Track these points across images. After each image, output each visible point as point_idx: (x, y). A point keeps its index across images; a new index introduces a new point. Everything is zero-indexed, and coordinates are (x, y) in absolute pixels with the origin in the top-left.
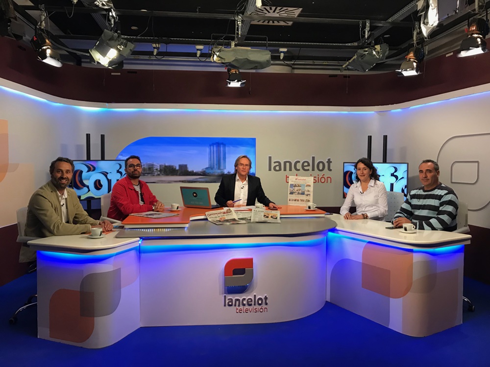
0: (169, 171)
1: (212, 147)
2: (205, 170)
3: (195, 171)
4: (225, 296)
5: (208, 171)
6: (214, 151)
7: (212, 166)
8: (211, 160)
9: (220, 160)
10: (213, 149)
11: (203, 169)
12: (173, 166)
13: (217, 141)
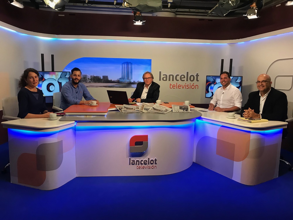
0: (96, 80)
1: (123, 65)
2: (119, 79)
3: (113, 80)
4: (130, 159)
5: (121, 80)
6: (125, 68)
7: (124, 77)
8: (123, 73)
9: (129, 74)
10: (124, 66)
11: (118, 79)
12: (99, 77)
13: (127, 61)
